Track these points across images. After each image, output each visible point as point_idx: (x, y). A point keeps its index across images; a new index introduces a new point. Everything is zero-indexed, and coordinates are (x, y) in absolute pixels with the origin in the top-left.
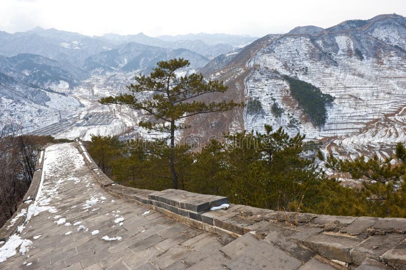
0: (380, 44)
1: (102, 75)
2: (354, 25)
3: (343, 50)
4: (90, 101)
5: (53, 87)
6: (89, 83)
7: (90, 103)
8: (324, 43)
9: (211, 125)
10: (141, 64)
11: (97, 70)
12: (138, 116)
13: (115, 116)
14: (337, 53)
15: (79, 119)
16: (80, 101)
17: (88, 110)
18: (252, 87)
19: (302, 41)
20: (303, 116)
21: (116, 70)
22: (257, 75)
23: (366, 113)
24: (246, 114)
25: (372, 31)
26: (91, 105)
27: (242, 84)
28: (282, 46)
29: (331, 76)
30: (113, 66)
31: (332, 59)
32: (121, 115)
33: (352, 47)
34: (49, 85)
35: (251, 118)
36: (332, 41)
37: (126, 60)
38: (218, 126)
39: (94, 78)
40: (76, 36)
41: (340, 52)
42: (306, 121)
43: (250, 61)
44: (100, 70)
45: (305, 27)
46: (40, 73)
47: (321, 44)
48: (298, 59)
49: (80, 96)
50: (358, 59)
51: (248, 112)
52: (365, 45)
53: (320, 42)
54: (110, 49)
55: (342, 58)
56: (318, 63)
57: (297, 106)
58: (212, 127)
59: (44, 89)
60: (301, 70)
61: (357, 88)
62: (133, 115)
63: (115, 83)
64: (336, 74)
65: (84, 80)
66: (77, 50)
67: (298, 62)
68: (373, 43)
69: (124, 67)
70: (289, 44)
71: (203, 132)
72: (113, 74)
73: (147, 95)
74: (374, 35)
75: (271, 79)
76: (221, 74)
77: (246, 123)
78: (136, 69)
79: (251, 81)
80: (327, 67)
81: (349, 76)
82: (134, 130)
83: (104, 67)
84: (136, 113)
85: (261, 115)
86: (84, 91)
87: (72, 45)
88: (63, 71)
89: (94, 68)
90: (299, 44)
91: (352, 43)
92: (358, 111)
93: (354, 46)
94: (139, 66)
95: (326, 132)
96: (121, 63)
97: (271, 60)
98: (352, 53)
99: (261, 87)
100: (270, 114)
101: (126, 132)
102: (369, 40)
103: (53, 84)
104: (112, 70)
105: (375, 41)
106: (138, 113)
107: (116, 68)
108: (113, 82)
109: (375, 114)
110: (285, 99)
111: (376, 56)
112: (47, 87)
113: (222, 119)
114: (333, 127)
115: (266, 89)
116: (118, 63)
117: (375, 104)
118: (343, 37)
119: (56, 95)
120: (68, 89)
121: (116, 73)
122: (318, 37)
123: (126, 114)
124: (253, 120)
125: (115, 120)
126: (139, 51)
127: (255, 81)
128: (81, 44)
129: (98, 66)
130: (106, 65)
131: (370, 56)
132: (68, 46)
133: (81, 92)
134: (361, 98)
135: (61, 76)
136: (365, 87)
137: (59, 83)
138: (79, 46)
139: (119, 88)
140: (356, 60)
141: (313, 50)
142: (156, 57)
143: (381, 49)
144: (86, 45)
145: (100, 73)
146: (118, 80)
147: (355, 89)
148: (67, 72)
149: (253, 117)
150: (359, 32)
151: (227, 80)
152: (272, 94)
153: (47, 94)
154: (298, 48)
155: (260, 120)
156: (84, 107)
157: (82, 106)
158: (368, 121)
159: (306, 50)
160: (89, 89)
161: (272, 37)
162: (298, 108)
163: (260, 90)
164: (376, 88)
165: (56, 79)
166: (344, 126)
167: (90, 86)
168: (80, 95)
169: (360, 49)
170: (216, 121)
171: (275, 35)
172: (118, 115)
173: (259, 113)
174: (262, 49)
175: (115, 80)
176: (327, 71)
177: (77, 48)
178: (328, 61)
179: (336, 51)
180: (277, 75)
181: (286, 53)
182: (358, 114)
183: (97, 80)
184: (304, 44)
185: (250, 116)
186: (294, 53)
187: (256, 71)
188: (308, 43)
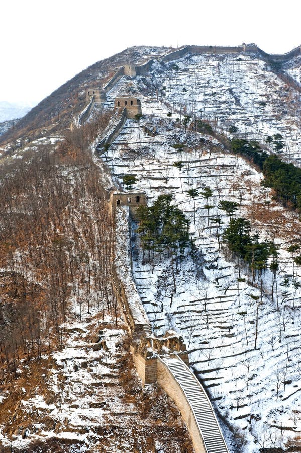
28: (182, 78)
35: (154, 277)
48: (239, 116)
70: (205, 74)
79: (116, 155)
85: (189, 265)
90: (237, 75)
99: (157, 175)
100: (222, 262)
124: (162, 283)
127: (132, 154)
141: (283, 93)
149: (159, 270)
154: (233, 86)
159: (261, 92)
161: (146, 54)
163: (156, 184)
171: (155, 49)
173: (182, 258)
174: (123, 80)
180: (207, 138)
181: (201, 98)
184: (251, 74)
185: (147, 267)
186: (223, 99)
187: (128, 123)
188: (262, 72)
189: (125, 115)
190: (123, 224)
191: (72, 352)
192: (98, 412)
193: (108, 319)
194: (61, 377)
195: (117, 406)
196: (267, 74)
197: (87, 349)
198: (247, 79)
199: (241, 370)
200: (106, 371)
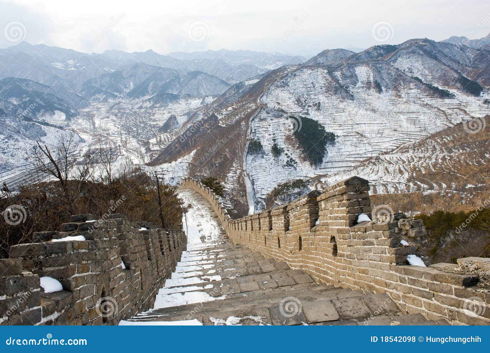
0: (401, 76)
1: (104, 102)
2: (382, 52)
3: (362, 83)
4: (91, 135)
5: (48, 118)
6: (88, 112)
7: (91, 137)
8: (343, 74)
9: (215, 164)
10: (150, 89)
11: (97, 96)
12: (146, 153)
13: (120, 153)
14: (355, 86)
15: (80, 156)
16: (79, 135)
17: (90, 146)
18: (257, 127)
19: (319, 73)
20: (303, 156)
21: (121, 97)
22: (264, 115)
23: (366, 151)
24: (246, 155)
25: (395, 61)
26: (93, 139)
27: (247, 123)
28: (297, 78)
29: (344, 112)
30: (117, 92)
31: (349, 93)
32: (127, 151)
33: (372, 79)
34: (42, 116)
35: (251, 158)
36: (350, 72)
37: (132, 85)
38: (221, 165)
39: (94, 106)
40: (71, 54)
41: (359, 84)
42: (305, 160)
43: (262, 96)
44: (102, 97)
45: (334, 50)
46: (31, 102)
47: (339, 76)
48: (313, 92)
49: (79, 129)
50: (376, 92)
51: (248, 153)
52: (385, 76)
53: (338, 74)
54: (113, 71)
55: (360, 90)
56: (334, 97)
57: (298, 146)
58: (216, 167)
59: (39, 122)
60: (314, 105)
61: (366, 125)
62: (141, 152)
63: (119, 112)
64: (350, 109)
65: (82, 108)
66: (73, 71)
67: (312, 96)
68: (393, 74)
69: (129, 92)
70: (305, 77)
71: (208, 172)
72: (117, 101)
73: (157, 127)
74: (396, 65)
75: (277, 118)
76: (233, 108)
77: (245, 163)
78: (144, 95)
79: (257, 120)
80: (342, 102)
81: (362, 112)
82: (141, 170)
83: (106, 93)
84: (144, 148)
85: (260, 155)
86: (83, 123)
87: (67, 66)
88: (58, 99)
89: (94, 94)
90: (316, 76)
91: (372, 74)
92: (358, 149)
93: (373, 77)
94: (148, 92)
95: (321, 170)
96: (126, 87)
97: (283, 94)
98: (370, 85)
99: (265, 127)
100: (270, 154)
101: (133, 172)
102: (390, 71)
103: (47, 115)
104: (115, 97)
105: (396, 72)
106: (146, 149)
107: (120, 94)
108: (117, 111)
109: (373, 152)
110: (288, 138)
111: (396, 88)
112: (40, 119)
113: (225, 159)
114: (329, 165)
115: (270, 129)
116: (122, 88)
117: (377, 141)
118: (363, 67)
119: (52, 128)
120: (65, 121)
121: (121, 100)
122: (337, 68)
123: (132, 149)
124: (253, 160)
125: (120, 157)
126: (147, 73)
127: (261, 120)
128: (78, 65)
129: (99, 91)
130: (109, 91)
131: (390, 89)
132: (62, 67)
133: (80, 124)
134: (366, 135)
135: (55, 105)
136: (374, 124)
137: (54, 114)
138: (75, 66)
139: (124, 119)
140: (375, 93)
141: (330, 83)
142: (168, 81)
143: (401, 81)
144: (84, 66)
145: (101, 100)
146: (123, 109)
147: (363, 125)
148: (62, 100)
149: (253, 157)
150: (381, 62)
151: (237, 117)
152: (274, 134)
153: (43, 128)
154: (314, 81)
155: (259, 160)
156: (84, 142)
157: (82, 141)
158: (364, 159)
159: (323, 83)
160: (89, 120)
161: (289, 68)
162: (298, 148)
163: (264, 129)
164: (384, 125)
165: (50, 108)
166: (341, 164)
167: (90, 117)
168: (79, 127)
169: (379, 81)
170: (220, 161)
172: (123, 151)
173: (259, 154)
174: (276, 82)
175: (119, 109)
176: (342, 106)
177: (73, 69)
178: (344, 94)
179: (355, 83)
180: (283, 114)
181: (302, 86)
182: (357, 152)
183: (98, 109)
184: (321, 76)
185: (251, 156)
186: (309, 86)
187: (262, 110)
188: (325, 75)
189: (262, 108)
190: (247, 146)
191: (231, 174)
192: (233, 186)
193: (239, 167)
194: (228, 179)
195: (236, 185)
196: (326, 76)
197: (233, 174)
198: (319, 78)
199: (264, 179)
200: (236, 178)
